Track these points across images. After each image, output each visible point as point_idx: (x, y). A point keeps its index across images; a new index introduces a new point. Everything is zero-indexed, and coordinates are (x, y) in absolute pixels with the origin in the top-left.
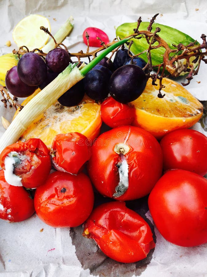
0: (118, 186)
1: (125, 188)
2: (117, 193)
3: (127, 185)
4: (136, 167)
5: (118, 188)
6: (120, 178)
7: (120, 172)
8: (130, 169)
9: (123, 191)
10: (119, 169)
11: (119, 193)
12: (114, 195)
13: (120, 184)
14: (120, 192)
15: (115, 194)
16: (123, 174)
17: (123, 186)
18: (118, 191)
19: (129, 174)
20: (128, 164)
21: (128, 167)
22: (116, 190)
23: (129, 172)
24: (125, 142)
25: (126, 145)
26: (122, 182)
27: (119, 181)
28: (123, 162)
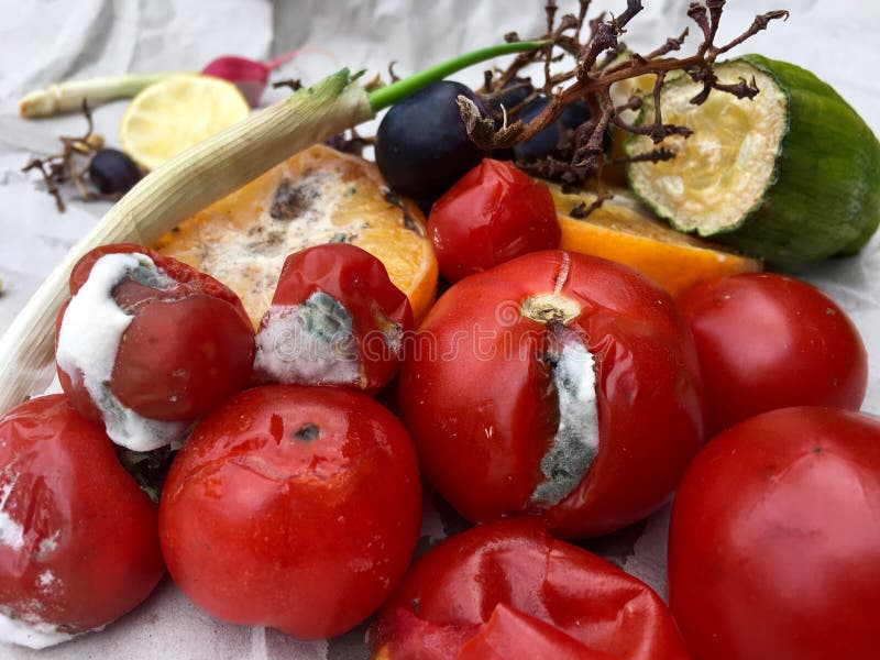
0: (554, 451)
1: (583, 454)
2: (551, 483)
3: (591, 438)
4: (623, 357)
5: (555, 458)
6: (563, 411)
7: (559, 383)
8: (603, 370)
9: (574, 468)
10: (556, 371)
11: (561, 480)
12: (536, 495)
13: (560, 441)
14: (565, 473)
15: (540, 487)
16: (574, 393)
17: (576, 444)
18: (555, 473)
19: (600, 387)
20: (590, 351)
21: (593, 362)
22: (543, 470)
23: (597, 379)
24: (559, 288)
25: (564, 298)
26: (568, 428)
27: (558, 426)
28: (567, 349)
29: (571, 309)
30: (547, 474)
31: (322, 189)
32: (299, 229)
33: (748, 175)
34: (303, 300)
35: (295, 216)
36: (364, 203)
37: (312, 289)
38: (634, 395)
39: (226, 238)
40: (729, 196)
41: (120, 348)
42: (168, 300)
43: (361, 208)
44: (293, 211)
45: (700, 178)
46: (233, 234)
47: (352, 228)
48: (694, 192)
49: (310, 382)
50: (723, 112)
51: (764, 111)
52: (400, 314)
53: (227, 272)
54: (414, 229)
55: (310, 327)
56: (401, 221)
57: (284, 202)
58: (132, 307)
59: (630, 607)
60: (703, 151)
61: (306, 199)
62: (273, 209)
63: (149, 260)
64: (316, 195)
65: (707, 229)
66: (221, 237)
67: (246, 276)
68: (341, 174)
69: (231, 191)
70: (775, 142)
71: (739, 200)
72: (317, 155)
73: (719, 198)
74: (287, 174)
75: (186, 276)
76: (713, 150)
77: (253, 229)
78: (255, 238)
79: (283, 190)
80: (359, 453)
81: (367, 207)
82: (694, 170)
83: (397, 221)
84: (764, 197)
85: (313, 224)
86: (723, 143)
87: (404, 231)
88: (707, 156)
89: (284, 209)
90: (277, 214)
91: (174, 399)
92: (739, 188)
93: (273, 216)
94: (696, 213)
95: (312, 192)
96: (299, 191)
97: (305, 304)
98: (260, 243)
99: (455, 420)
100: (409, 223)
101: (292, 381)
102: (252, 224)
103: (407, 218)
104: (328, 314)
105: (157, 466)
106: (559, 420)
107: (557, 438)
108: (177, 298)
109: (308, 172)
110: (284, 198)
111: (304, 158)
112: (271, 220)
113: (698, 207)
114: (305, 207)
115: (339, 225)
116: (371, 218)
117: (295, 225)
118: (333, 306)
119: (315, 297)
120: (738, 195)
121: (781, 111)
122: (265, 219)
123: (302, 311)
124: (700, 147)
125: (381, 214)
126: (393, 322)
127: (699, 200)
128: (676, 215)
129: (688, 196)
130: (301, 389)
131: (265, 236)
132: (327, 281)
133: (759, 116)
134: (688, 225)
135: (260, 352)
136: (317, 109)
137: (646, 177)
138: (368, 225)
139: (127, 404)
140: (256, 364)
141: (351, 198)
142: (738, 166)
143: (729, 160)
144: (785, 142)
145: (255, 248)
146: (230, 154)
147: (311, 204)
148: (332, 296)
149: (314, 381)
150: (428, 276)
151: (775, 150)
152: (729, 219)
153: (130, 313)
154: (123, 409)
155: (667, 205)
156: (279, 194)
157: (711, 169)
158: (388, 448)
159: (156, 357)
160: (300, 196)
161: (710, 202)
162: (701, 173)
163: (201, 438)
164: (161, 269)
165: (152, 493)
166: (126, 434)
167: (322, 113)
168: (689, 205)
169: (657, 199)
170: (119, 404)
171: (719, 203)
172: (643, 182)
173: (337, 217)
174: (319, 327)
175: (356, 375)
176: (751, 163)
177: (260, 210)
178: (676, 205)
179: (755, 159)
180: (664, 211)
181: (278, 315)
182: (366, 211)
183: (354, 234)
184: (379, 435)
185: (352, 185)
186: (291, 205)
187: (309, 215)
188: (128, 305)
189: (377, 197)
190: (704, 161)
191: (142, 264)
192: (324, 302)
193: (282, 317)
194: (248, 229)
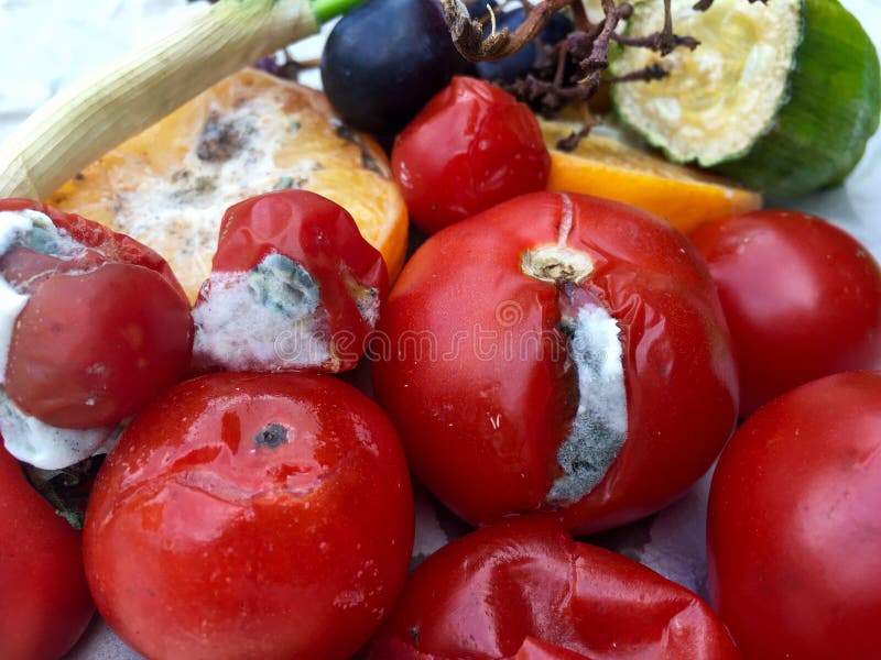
0: (574, 439)
1: (610, 441)
2: (572, 479)
3: (619, 423)
4: (655, 322)
5: (576, 447)
6: (584, 390)
7: (578, 358)
8: (631, 338)
9: (599, 459)
11: (583, 473)
12: (553, 494)
13: (581, 426)
14: (587, 465)
15: (559, 484)
16: (596, 368)
17: (600, 429)
18: (576, 465)
19: (628, 360)
20: (613, 316)
21: (618, 330)
22: (561, 462)
23: (624, 350)
24: (563, 237)
25: (571, 250)
26: (590, 411)
27: (576, 409)
28: (583, 314)
29: (582, 264)
30: (567, 467)
31: (259, 124)
32: (234, 173)
33: (756, 93)
34: (253, 265)
35: (228, 157)
36: (312, 140)
37: (265, 250)
38: (669, 367)
39: (144, 186)
40: (733, 119)
41: (13, 340)
42: (73, 273)
43: (308, 145)
44: (225, 150)
45: (700, 98)
46: (153, 180)
47: (301, 170)
48: (693, 116)
49: (267, 368)
50: (725, 20)
51: (774, 18)
52: (375, 276)
53: (148, 228)
54: (376, 170)
55: (265, 299)
56: (359, 160)
57: (213, 140)
58: (26, 284)
59: (677, 623)
60: (702, 67)
61: (241, 136)
62: (200, 148)
63: (46, 219)
64: (252, 131)
65: (709, 158)
66: (138, 185)
67: (173, 233)
68: (281, 105)
69: (146, 125)
70: (786, 55)
71: (745, 123)
72: (249, 82)
73: (721, 121)
74: (215, 106)
75: (96, 236)
76: (715, 66)
77: (177, 174)
78: (180, 185)
79: (211, 126)
80: (339, 458)
81: (318, 144)
82: (693, 89)
83: (353, 161)
84: (774, 118)
85: (252, 166)
86: (725, 56)
87: (363, 173)
88: (707, 72)
89: (213, 148)
90: (206, 155)
91: (91, 402)
92: (747, 108)
93: (201, 157)
94: (694, 139)
95: (247, 127)
96: (230, 126)
97: (256, 270)
98: (187, 192)
99: (450, 407)
100: (370, 163)
101: (245, 368)
102: (175, 168)
103: (365, 157)
104: (288, 282)
105: (75, 482)
106: (579, 400)
107: (576, 423)
108: (86, 270)
109: (240, 102)
110: (213, 135)
111: (232, 84)
112: (198, 162)
113: (697, 132)
114: (240, 146)
115: (284, 167)
116: (322, 158)
117: (228, 168)
118: (294, 271)
119: (270, 261)
120: (746, 117)
121: (792, 18)
122: (192, 162)
123: (253, 279)
124: (698, 63)
125: (334, 153)
126: (367, 287)
127: (698, 125)
128: (670, 143)
129: (685, 121)
130: (258, 377)
131: (192, 182)
132: (284, 239)
133: (768, 24)
134: (686, 154)
135: (200, 332)
136: (249, 21)
137: (635, 100)
138: (319, 166)
139: (28, 411)
140: (196, 348)
141: (295, 134)
142: (742, 84)
143: (733, 77)
144: (800, 53)
145: (181, 197)
146: (143, 79)
147: (247, 141)
148: (291, 258)
149: (272, 366)
150: (397, 226)
151: (788, 64)
152: (734, 145)
153: (24, 291)
154: (23, 417)
155: (661, 132)
156: (206, 130)
157: (711, 88)
158: (373, 448)
159: (62, 349)
160: (232, 132)
161: (710, 126)
162: (700, 93)
163: (132, 449)
164: (63, 231)
165: (72, 519)
166: (30, 448)
167: (255, 26)
168: (687, 131)
169: (648, 126)
170: (18, 412)
171: (722, 128)
172: (631, 106)
173: (281, 158)
174: (276, 298)
175: (325, 356)
176: (759, 79)
177: (183, 150)
178: (671, 131)
179: (764, 74)
180: (657, 139)
181: (222, 285)
182: (316, 150)
183: (304, 177)
184: (362, 433)
185: (296, 117)
186: (222, 145)
187: (245, 155)
188: (20, 281)
189: (327, 132)
190: (703, 79)
191: (36, 224)
192: (283, 266)
193: (228, 286)
194: (171, 173)
